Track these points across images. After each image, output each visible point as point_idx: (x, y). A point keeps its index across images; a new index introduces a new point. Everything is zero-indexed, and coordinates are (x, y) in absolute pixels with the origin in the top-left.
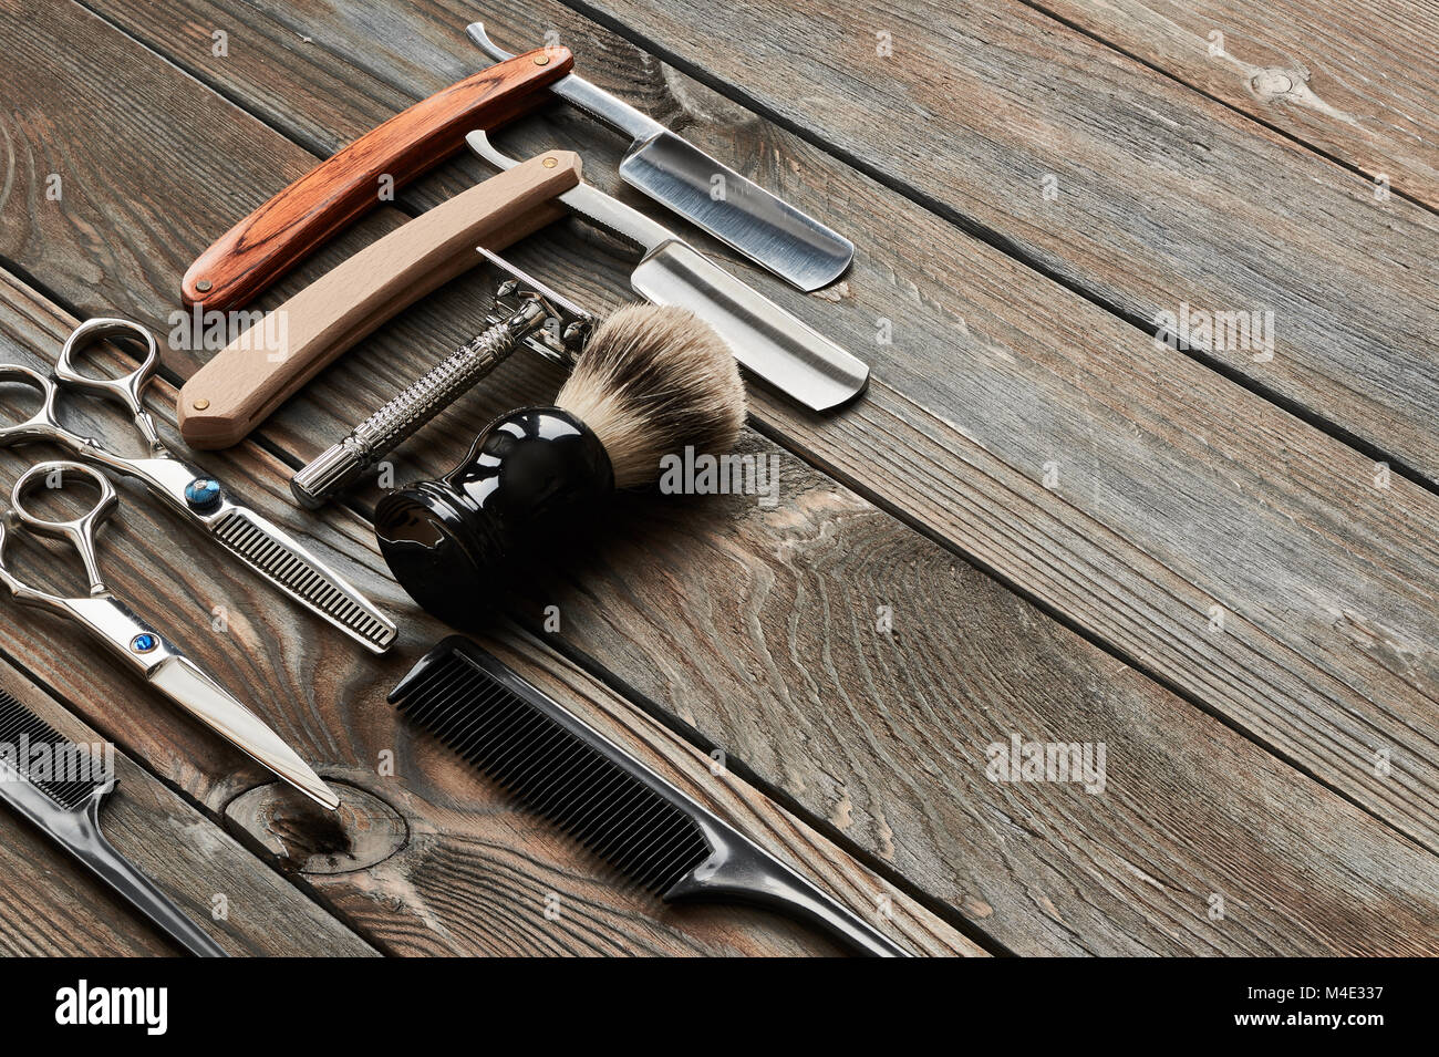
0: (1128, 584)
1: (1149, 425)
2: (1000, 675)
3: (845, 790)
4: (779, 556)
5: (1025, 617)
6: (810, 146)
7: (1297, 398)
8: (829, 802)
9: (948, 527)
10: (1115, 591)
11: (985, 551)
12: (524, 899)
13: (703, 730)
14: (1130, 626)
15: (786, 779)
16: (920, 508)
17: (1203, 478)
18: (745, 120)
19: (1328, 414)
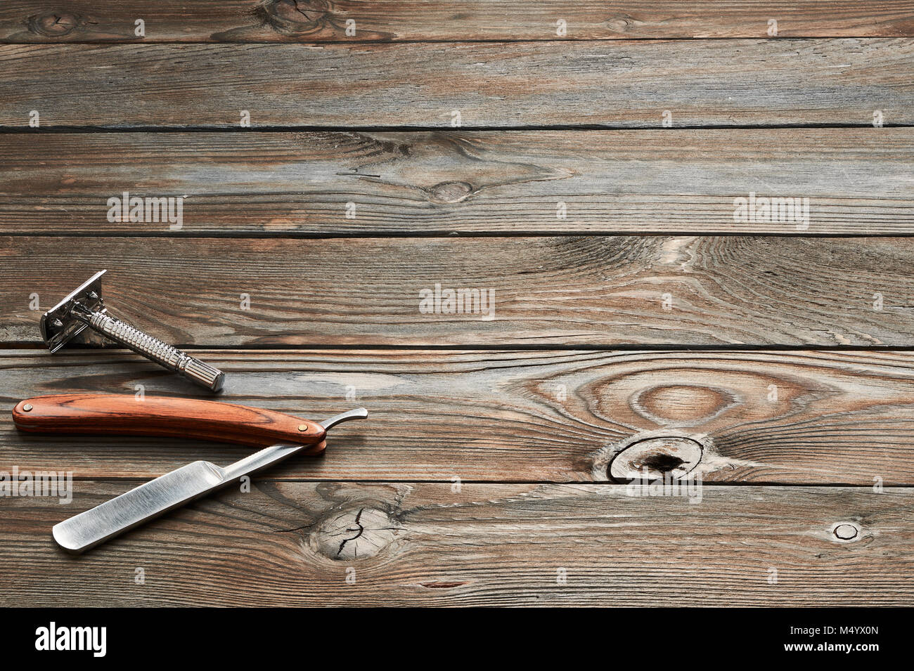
0: (827, 211)
1: (754, 156)
2: (828, 265)
3: (831, 332)
4: (685, 271)
5: (807, 242)
6: (470, 132)
7: (790, 122)
8: (831, 338)
9: (732, 228)
10: (826, 215)
11: (757, 229)
12: (773, 437)
13: (748, 343)
14: (848, 224)
15: (805, 341)
16: (712, 228)
17: (802, 163)
18: (429, 135)
19: (809, 122)
